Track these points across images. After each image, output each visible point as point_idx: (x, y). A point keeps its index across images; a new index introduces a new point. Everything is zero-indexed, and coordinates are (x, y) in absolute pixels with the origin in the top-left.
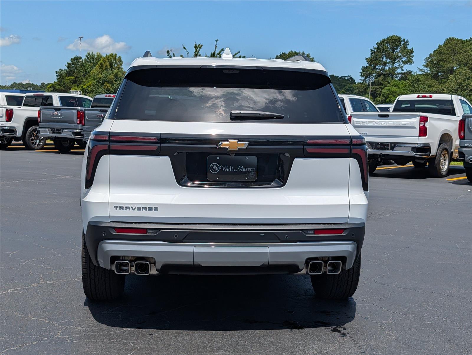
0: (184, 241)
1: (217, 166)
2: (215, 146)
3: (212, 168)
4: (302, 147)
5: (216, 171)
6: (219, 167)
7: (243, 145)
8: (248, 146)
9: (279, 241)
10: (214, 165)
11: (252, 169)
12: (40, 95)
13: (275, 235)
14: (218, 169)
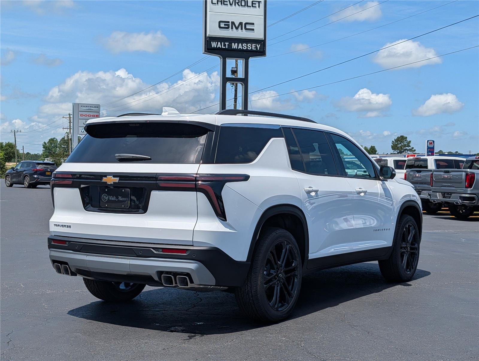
0: (81, 251)
1: (106, 196)
2: (100, 181)
3: (103, 198)
4: (155, 182)
5: (106, 200)
6: (108, 197)
7: (117, 180)
8: (119, 181)
9: (136, 256)
10: (104, 195)
11: (126, 199)
12: (418, 159)
13: (133, 251)
14: (107, 198)
